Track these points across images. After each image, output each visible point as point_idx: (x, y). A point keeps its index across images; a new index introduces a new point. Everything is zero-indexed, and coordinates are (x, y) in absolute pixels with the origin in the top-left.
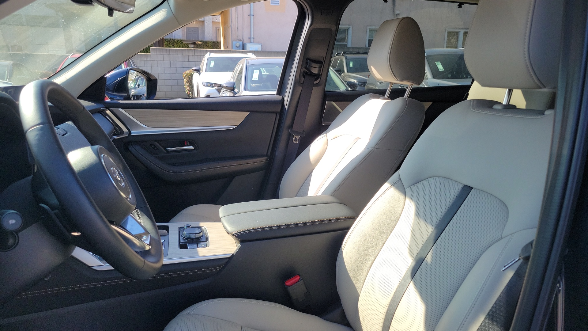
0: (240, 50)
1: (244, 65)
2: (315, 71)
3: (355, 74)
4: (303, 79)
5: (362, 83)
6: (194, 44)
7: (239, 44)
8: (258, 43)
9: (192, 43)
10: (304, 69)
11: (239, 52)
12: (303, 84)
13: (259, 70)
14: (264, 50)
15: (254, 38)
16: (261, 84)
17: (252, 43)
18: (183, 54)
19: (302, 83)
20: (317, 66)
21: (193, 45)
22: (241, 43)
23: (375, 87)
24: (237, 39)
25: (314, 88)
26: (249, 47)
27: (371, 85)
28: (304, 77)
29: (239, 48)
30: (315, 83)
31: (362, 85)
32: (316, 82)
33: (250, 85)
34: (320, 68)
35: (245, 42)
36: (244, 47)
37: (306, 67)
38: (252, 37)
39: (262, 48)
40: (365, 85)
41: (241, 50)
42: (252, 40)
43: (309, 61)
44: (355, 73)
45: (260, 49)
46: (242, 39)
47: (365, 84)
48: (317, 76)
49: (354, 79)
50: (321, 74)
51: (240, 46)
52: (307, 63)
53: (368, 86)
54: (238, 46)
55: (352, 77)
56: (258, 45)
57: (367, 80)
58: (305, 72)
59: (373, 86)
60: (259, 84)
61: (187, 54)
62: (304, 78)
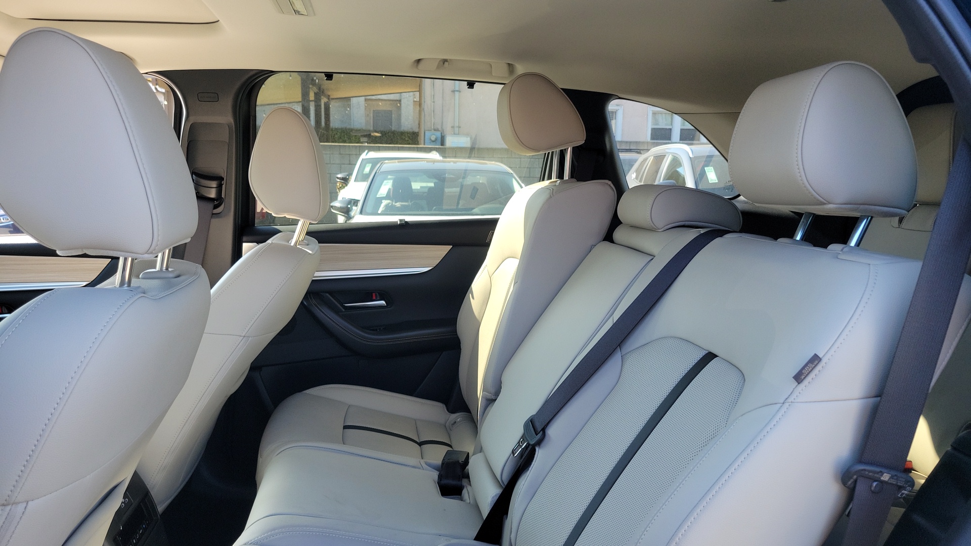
6: (369, 136)
7: (435, 135)
8: (467, 135)
9: (365, 136)
14: (474, 146)
15: (459, 127)
17: (456, 134)
18: (341, 153)
20: (214, 184)
21: (366, 139)
22: (439, 134)
24: (433, 128)
26: (451, 141)
29: (434, 143)
35: (445, 133)
36: (443, 140)
38: (457, 124)
39: (471, 142)
41: (438, 145)
42: (457, 129)
45: (469, 144)
46: (440, 129)
51: (436, 139)
54: (433, 138)
56: (466, 137)
61: (347, 153)
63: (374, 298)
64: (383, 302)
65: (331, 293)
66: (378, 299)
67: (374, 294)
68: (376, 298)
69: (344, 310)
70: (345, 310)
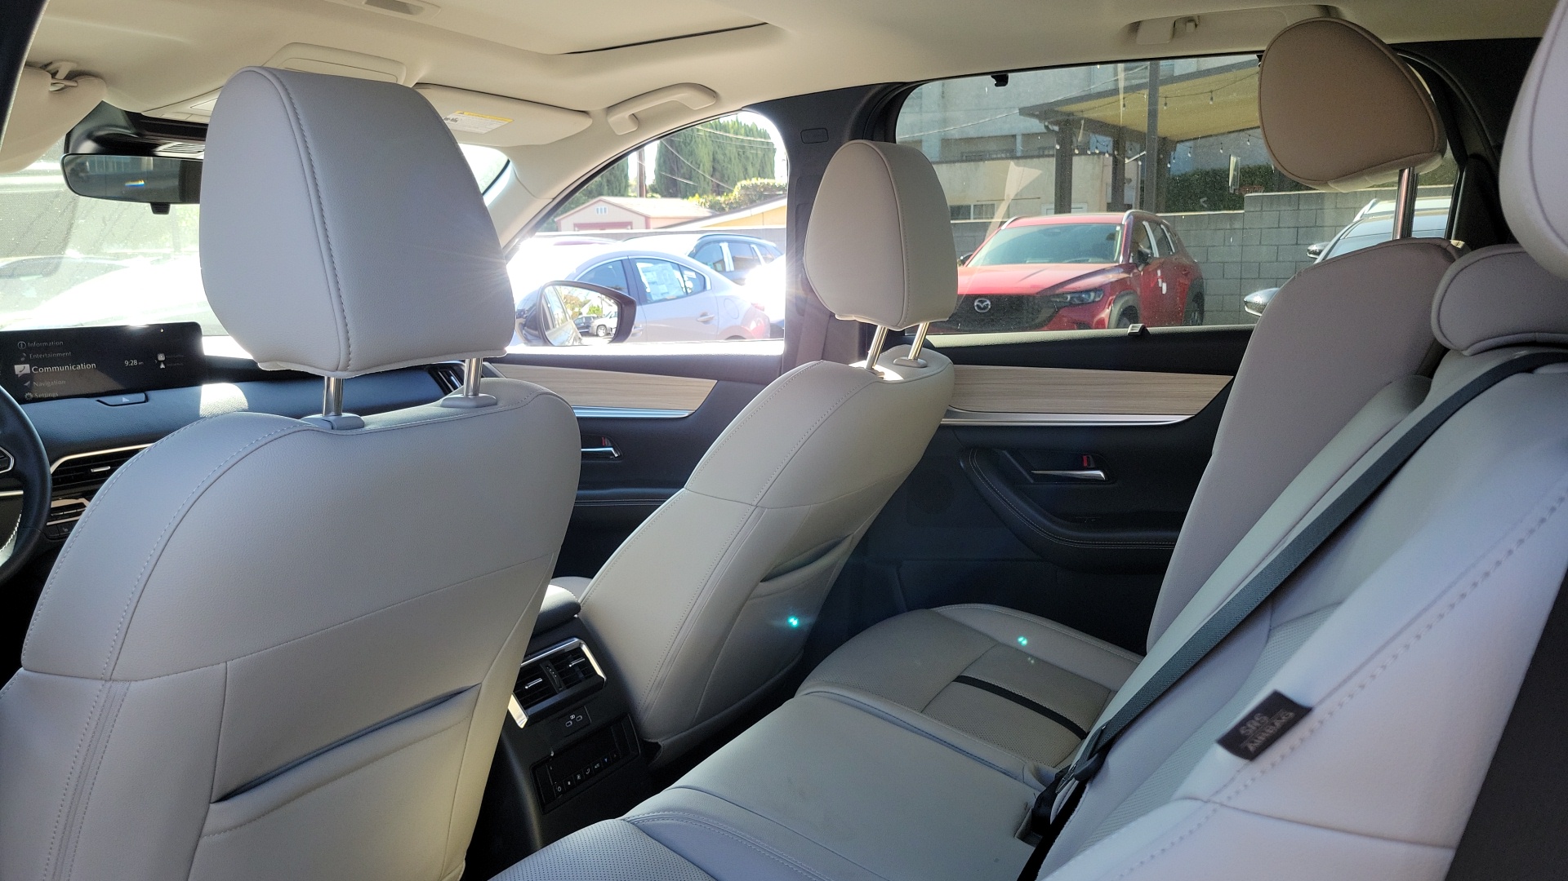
63: (1085, 464)
64: (1100, 473)
65: (1015, 452)
66: (1092, 466)
67: (1085, 457)
68: (1089, 464)
69: (1032, 481)
70: (1035, 480)
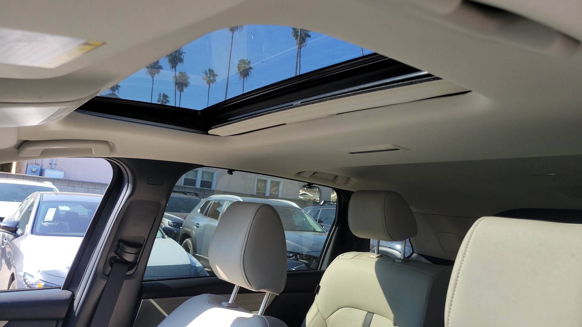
0: (37, 176)
1: (36, 200)
2: (129, 258)
3: (170, 214)
4: (110, 268)
5: (178, 224)
7: (36, 169)
10: (113, 254)
11: (34, 179)
12: (108, 276)
13: (55, 209)
14: (67, 178)
15: (56, 164)
16: (56, 223)
17: (53, 169)
19: (107, 273)
20: (133, 250)
22: (39, 168)
23: (192, 230)
24: (34, 163)
25: (125, 281)
26: (48, 173)
27: (187, 228)
28: (111, 265)
29: (35, 173)
30: (127, 274)
31: (176, 226)
32: (129, 273)
33: (41, 224)
34: (137, 254)
35: (44, 167)
36: (41, 173)
37: (116, 252)
39: (64, 176)
40: (180, 227)
42: (53, 166)
43: (121, 244)
44: (169, 212)
45: (62, 177)
46: (40, 165)
47: (180, 225)
48: (131, 265)
49: (168, 219)
50: (138, 261)
51: (36, 171)
52: (118, 246)
53: (184, 228)
54: (34, 170)
55: (166, 217)
56: (61, 172)
57: (183, 222)
58: (113, 258)
59: (190, 229)
60: (54, 222)
62: (112, 267)
